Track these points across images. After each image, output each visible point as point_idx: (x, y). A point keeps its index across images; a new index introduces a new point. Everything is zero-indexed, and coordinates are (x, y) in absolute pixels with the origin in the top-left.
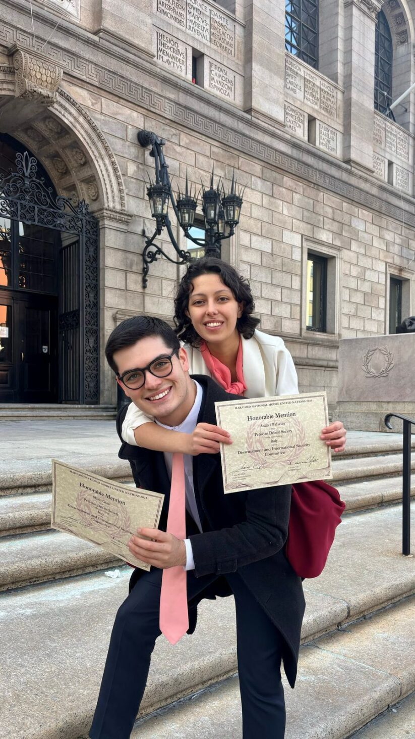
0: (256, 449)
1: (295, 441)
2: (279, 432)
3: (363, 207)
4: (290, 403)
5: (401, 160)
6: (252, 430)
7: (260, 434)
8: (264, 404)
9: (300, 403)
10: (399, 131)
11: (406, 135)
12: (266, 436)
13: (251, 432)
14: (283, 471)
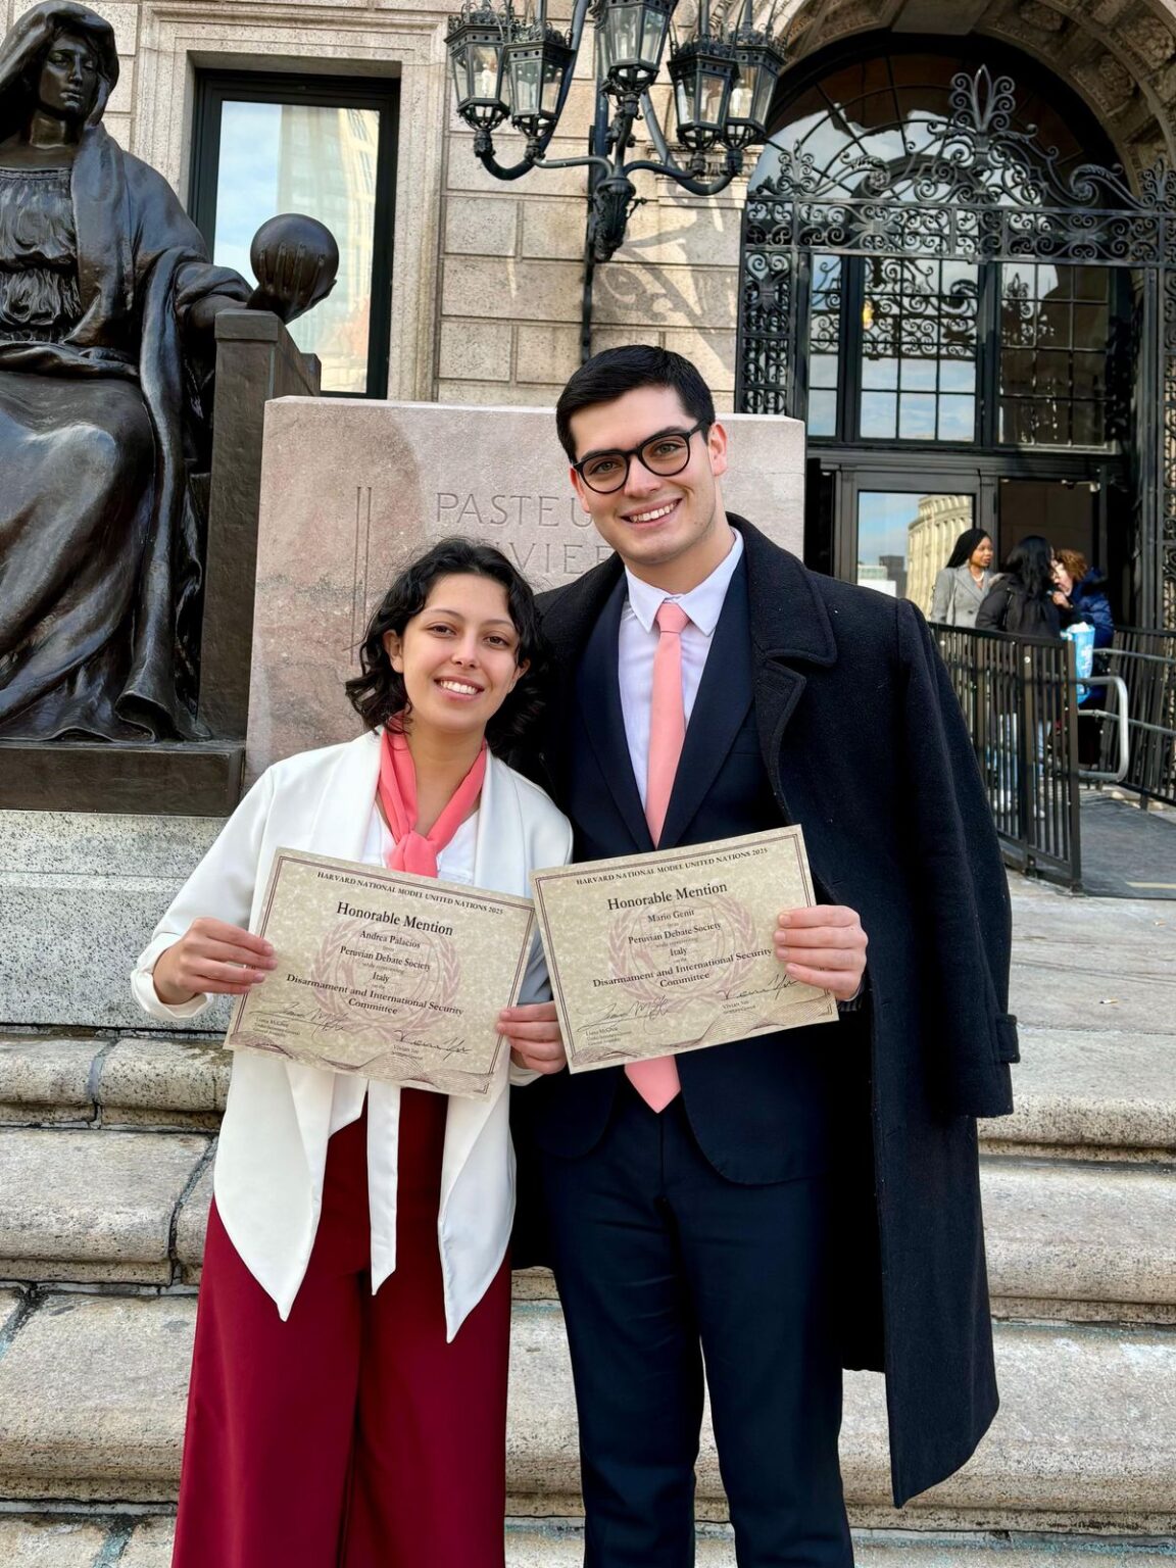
0: (332, 982)
1: (431, 992)
2: (399, 962)
4: (450, 901)
6: (337, 936)
7: (354, 953)
8: (388, 884)
9: (473, 910)
12: (366, 960)
13: (333, 942)
14: (379, 1049)
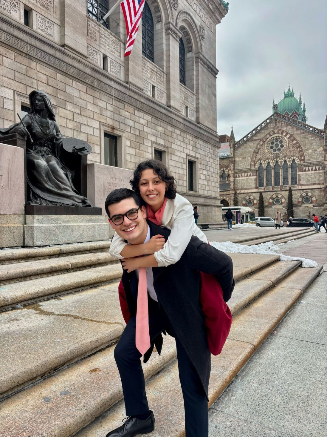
3: (76, 80)
5: (114, 56)
10: (111, 36)
11: (117, 40)
